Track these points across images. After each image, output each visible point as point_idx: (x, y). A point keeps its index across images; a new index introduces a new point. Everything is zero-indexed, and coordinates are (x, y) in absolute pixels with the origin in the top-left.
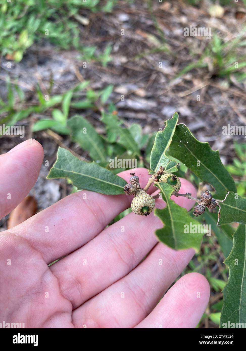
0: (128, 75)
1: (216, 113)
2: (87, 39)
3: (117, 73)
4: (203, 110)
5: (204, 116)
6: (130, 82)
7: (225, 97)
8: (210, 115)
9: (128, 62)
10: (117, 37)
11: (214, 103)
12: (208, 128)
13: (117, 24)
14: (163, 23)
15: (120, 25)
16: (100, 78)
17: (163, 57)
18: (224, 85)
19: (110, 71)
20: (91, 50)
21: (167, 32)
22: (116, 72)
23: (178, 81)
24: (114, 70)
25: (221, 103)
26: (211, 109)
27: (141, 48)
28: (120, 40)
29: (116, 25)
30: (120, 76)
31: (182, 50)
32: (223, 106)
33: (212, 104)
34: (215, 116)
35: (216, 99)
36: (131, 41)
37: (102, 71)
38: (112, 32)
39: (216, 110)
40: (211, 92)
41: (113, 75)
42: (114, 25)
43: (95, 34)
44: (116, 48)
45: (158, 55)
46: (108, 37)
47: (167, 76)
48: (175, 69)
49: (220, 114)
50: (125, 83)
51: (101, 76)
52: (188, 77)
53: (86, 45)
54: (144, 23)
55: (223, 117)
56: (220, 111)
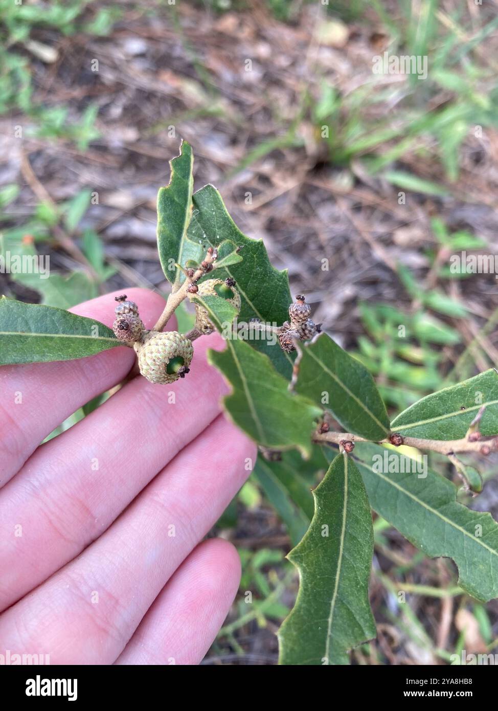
0: (138, 168)
1: (324, 244)
2: (51, 91)
3: (115, 165)
4: (298, 238)
5: (297, 250)
6: (140, 183)
7: (342, 208)
8: (312, 246)
9: (139, 140)
10: (119, 88)
11: (321, 221)
12: (306, 275)
13: (120, 60)
14: (220, 58)
15: (128, 61)
16: (76, 175)
17: (217, 127)
18: (342, 182)
19: (99, 160)
20: (58, 116)
21: (227, 75)
22: (112, 161)
23: (244, 178)
24: (110, 158)
25: (336, 220)
26: (313, 234)
27: (169, 108)
28: (124, 94)
29: (117, 62)
30: (121, 169)
31: (257, 113)
32: (340, 228)
33: (316, 225)
34: (321, 248)
35: (324, 213)
36: (147, 96)
37: (81, 161)
38: (109, 77)
39: (324, 237)
40: (314, 198)
41: (105, 169)
42: (113, 62)
43: (69, 81)
44: (116, 111)
45: (204, 124)
46: (98, 87)
47: (221, 168)
48: (239, 152)
49: (332, 243)
50: (129, 184)
51: (76, 171)
52: (267, 168)
53: (47, 105)
54: (180, 58)
55: (338, 250)
56: (333, 238)
